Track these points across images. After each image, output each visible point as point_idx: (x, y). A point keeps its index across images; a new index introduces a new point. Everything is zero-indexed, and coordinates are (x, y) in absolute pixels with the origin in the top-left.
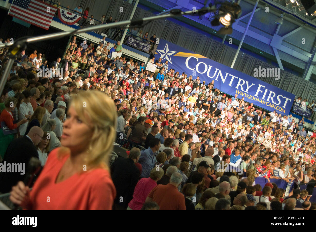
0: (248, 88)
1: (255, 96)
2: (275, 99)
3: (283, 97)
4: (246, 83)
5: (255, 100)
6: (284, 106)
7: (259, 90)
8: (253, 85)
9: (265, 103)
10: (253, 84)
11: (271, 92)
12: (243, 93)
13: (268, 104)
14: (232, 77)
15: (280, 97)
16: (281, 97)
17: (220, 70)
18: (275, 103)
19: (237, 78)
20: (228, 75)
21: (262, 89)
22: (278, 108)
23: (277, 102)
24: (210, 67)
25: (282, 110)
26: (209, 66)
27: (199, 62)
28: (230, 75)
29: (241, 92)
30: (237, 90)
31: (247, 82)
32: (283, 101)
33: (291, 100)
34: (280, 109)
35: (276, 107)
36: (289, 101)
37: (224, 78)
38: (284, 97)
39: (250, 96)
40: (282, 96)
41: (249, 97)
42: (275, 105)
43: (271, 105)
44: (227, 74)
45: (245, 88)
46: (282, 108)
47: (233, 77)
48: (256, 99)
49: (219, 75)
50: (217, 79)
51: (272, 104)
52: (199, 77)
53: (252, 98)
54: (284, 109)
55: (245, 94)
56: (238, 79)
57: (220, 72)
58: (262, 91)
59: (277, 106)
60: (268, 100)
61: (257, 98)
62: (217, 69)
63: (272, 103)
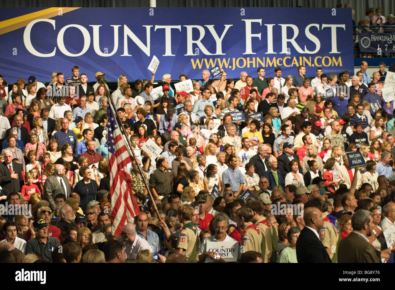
0: (219, 42)
1: (246, 56)
2: (302, 40)
3: (321, 27)
4: (207, 30)
5: (251, 64)
6: (334, 50)
7: (249, 35)
8: (230, 28)
9: (281, 62)
10: (227, 27)
11: (284, 27)
12: (211, 60)
13: (289, 62)
14: (164, 29)
15: (313, 31)
16: (316, 28)
17: (125, 26)
18: (307, 52)
19: (179, 27)
20: (152, 29)
21: (255, 28)
22: (319, 61)
23: (312, 46)
24: (96, 28)
25: (333, 62)
26: (92, 28)
27: (59, 28)
28: (157, 27)
29: (206, 60)
30: (192, 60)
31: (211, 28)
32: (324, 36)
33: (343, 26)
34: (327, 61)
35: (313, 62)
36: (338, 29)
37: (145, 43)
38: (324, 26)
39: (234, 59)
40: (317, 26)
41: (231, 64)
42: (307, 56)
43: (298, 60)
44: (148, 28)
45: (212, 46)
46: (332, 56)
47: (168, 29)
48: (254, 62)
49: (129, 39)
50: (126, 53)
51: (301, 58)
52: (76, 67)
53: (241, 63)
54: (336, 56)
55: (219, 59)
56: (185, 30)
57: (127, 31)
58: (259, 36)
59: (313, 56)
60: (285, 50)
61: (254, 59)
62: (116, 28)
63: (298, 55)
